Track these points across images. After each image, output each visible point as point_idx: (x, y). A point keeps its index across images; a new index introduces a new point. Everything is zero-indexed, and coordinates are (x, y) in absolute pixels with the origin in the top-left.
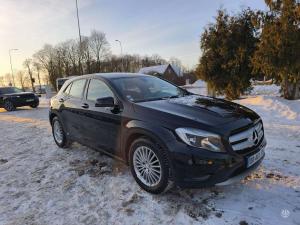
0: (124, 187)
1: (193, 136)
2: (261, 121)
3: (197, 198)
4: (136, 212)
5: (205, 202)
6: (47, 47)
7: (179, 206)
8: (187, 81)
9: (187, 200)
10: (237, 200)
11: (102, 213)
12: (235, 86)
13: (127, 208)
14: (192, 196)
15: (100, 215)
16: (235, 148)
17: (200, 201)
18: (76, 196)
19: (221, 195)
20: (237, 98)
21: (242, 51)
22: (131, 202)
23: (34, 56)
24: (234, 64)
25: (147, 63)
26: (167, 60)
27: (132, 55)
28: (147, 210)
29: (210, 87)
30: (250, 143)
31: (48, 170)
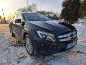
0: (22, 52)
1: (44, 35)
2: (76, 30)
3: (46, 59)
4: (21, 62)
5: (48, 61)
6: (20, 8)
7: (37, 62)
8: (60, 19)
9: (42, 60)
10: (61, 61)
11: (9, 61)
12: (73, 20)
13: (19, 60)
14: (44, 58)
15: (8, 62)
16: (61, 40)
17: (46, 60)
18: (5, 54)
19: (56, 58)
20: (73, 24)
22: (21, 58)
23: (17, 11)
24: (73, 12)
25: (48, 13)
26: (55, 13)
27: (44, 11)
28: (25, 62)
30: (69, 39)
31: (3, 43)
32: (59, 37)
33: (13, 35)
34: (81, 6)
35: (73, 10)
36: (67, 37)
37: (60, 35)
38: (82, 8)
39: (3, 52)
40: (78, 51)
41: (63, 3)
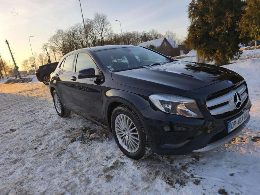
0: (108, 153)
3: (177, 164)
4: (115, 177)
5: (184, 168)
7: (157, 173)
8: (182, 52)
9: (167, 166)
10: (218, 166)
11: (83, 179)
12: (224, 52)
13: (108, 174)
14: (172, 162)
15: (81, 181)
16: (213, 113)
17: (179, 167)
18: (63, 163)
19: (202, 160)
21: (229, 16)
22: (112, 167)
23: (49, 41)
24: (222, 30)
25: (145, 38)
28: (125, 176)
29: (200, 54)
32: (209, 104)
33: (65, 113)
34: (244, 12)
35: (221, 24)
36: (227, 103)
37: (210, 98)
38: (249, 17)
39: (58, 159)
40: (254, 135)
41: (192, 6)
